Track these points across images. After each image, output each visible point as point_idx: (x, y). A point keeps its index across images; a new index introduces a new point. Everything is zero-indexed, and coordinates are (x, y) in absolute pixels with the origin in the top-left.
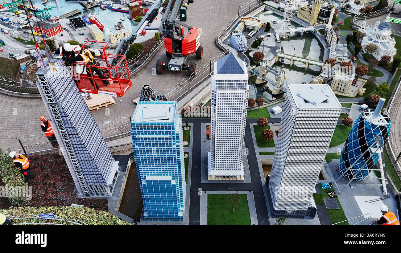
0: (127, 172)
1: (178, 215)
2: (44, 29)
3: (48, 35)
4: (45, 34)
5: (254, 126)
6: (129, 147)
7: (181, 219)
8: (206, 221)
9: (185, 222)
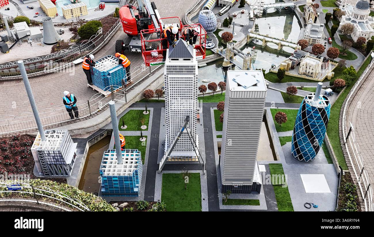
0: (85, 155)
1: (133, 190)
5: (215, 111)
6: (87, 130)
7: (136, 194)
8: (160, 196)
9: (141, 198)
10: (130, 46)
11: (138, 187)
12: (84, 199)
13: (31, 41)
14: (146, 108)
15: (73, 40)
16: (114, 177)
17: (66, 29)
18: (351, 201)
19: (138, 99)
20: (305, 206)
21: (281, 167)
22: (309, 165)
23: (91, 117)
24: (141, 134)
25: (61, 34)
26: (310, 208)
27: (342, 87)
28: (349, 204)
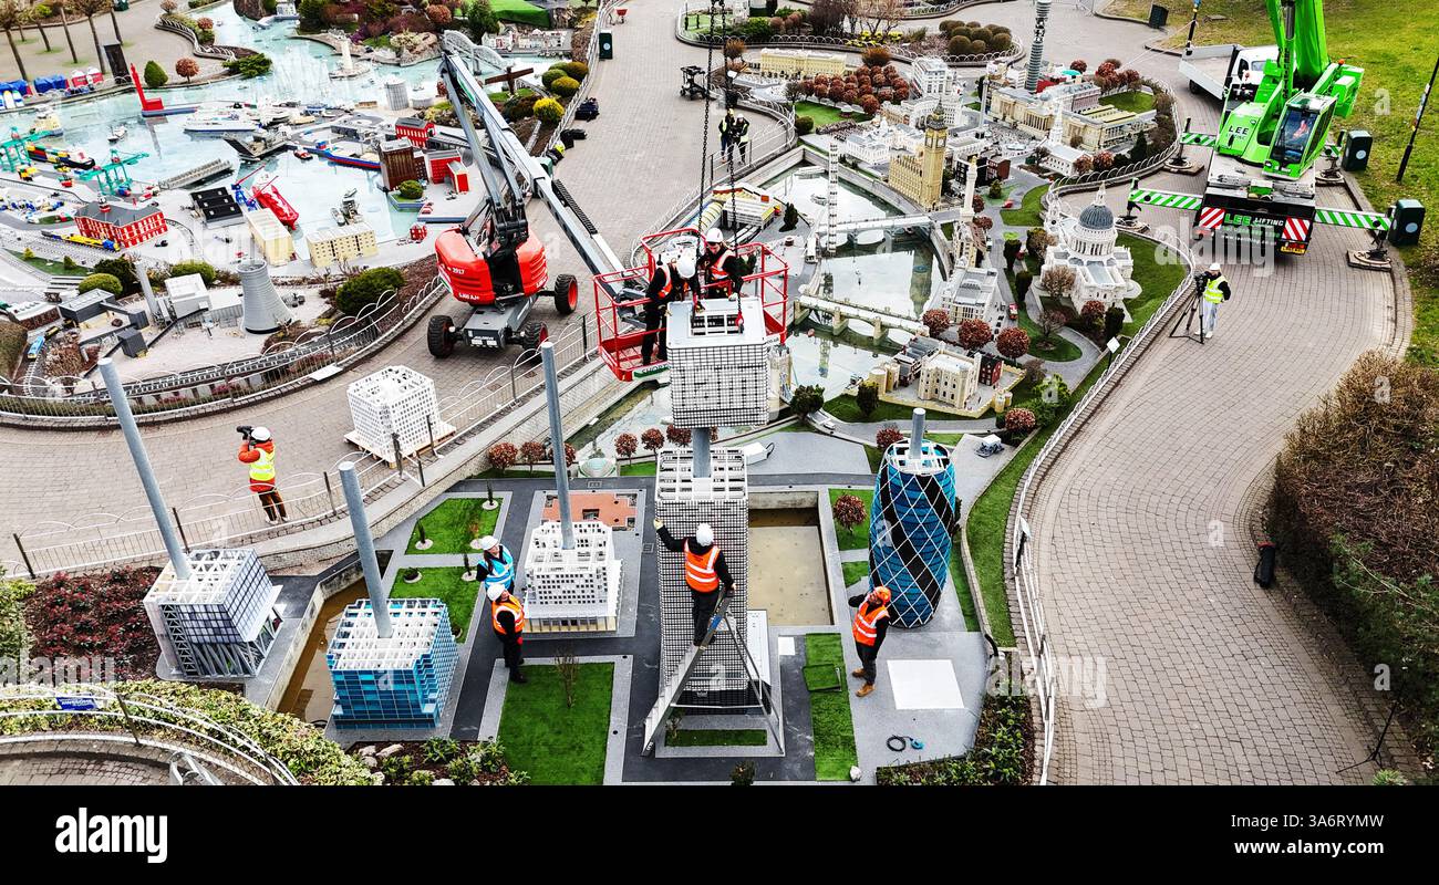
0: (309, 619)
1: (419, 711)
2: (107, 225)
3: (119, 242)
4: (112, 239)
6: (320, 555)
7: (429, 721)
8: (496, 724)
9: (443, 731)
10: (467, 330)
11: (433, 701)
12: (264, 731)
13: (211, 325)
14: (490, 494)
15: (324, 321)
16: (361, 672)
17: (311, 293)
18: (1007, 726)
19: (472, 469)
20: (889, 746)
21: (838, 643)
22: (913, 636)
23: (335, 518)
24: (466, 560)
25: (295, 306)
26: (901, 750)
27: (1026, 431)
28: (1000, 734)
